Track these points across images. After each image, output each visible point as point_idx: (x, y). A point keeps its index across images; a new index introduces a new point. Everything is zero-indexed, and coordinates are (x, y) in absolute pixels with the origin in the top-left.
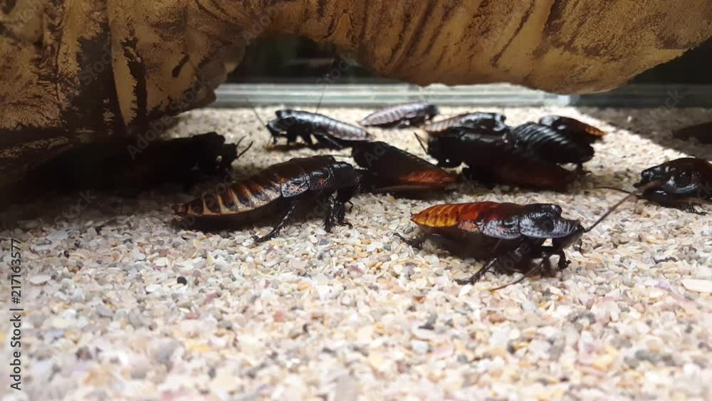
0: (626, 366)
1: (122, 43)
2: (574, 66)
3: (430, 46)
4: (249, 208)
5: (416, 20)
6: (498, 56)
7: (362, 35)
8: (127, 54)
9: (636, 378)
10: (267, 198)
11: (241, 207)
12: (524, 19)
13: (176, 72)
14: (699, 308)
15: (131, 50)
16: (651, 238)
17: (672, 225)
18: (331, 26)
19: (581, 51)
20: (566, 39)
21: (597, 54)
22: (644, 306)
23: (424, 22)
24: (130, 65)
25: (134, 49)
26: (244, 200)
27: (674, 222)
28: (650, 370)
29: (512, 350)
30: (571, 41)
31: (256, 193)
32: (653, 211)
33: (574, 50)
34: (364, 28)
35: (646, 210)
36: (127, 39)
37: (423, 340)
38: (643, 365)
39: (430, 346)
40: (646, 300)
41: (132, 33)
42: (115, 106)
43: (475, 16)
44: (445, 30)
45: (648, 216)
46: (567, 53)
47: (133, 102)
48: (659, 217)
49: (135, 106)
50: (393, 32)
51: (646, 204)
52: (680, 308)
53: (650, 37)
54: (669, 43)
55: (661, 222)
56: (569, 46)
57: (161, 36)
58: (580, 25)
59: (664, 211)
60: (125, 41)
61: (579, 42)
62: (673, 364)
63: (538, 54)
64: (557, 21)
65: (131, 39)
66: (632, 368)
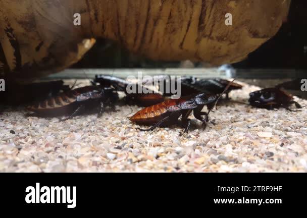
0: (211, 162)
1: (5, 30)
2: (215, 47)
3: (151, 39)
4: (60, 106)
5: (142, 26)
6: (182, 44)
7: (119, 32)
8: (8, 36)
9: (215, 168)
10: (69, 102)
11: (56, 106)
12: (189, 25)
13: (38, 49)
14: (262, 142)
15: (10, 34)
16: (250, 119)
17: (261, 115)
18: (103, 27)
19: (215, 38)
20: (208, 33)
21: (222, 40)
22: (235, 143)
23: (146, 27)
24: (10, 41)
25: (12, 33)
26: (58, 102)
27: (263, 114)
28: (224, 164)
29: (157, 157)
30: (210, 34)
31: (65, 100)
32: (254, 110)
33: (212, 38)
34: (119, 29)
35: (252, 110)
36: (6, 28)
37: (114, 153)
38: (220, 162)
39: (116, 156)
40: (237, 140)
41: (9, 25)
42: (4, 60)
43: (168, 23)
44: (156, 31)
45: (252, 112)
46: (210, 40)
47: (14, 59)
48: (256, 112)
49: (15, 62)
50: (132, 31)
51: (252, 108)
52: (252, 143)
53: (246, 31)
54: (255, 35)
55: (257, 114)
56: (210, 37)
57: (25, 29)
58: (213, 26)
59: (259, 110)
60: (6, 29)
61: (214, 34)
62: (237, 163)
63: (198, 41)
64: (202, 25)
65: (9, 28)
66: (215, 163)
